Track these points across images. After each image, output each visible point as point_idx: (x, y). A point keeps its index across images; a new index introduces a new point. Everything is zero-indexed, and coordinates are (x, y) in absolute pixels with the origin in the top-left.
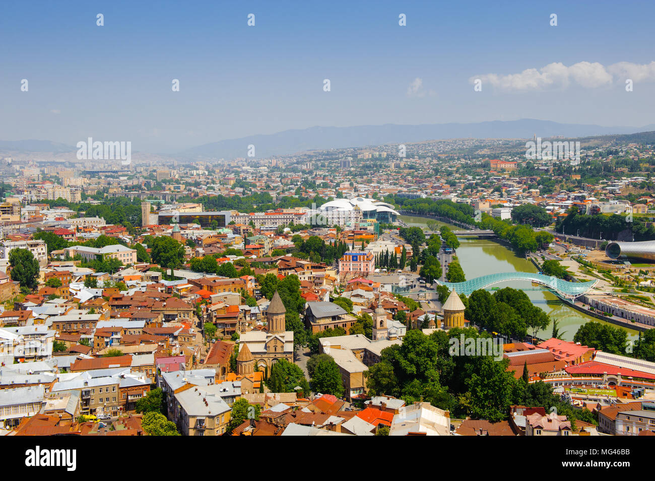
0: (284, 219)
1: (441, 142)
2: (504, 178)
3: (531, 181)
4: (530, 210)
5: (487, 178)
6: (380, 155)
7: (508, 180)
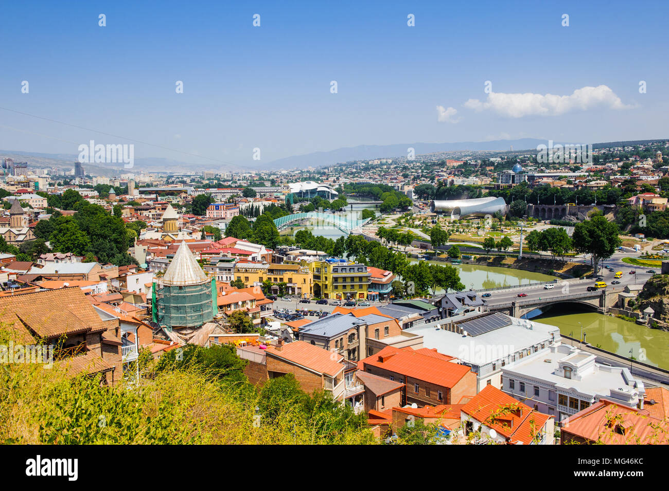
0: (231, 193)
1: (444, 153)
2: (442, 171)
3: (458, 172)
4: (424, 187)
5: (431, 172)
6: (387, 162)
7: (445, 172)
